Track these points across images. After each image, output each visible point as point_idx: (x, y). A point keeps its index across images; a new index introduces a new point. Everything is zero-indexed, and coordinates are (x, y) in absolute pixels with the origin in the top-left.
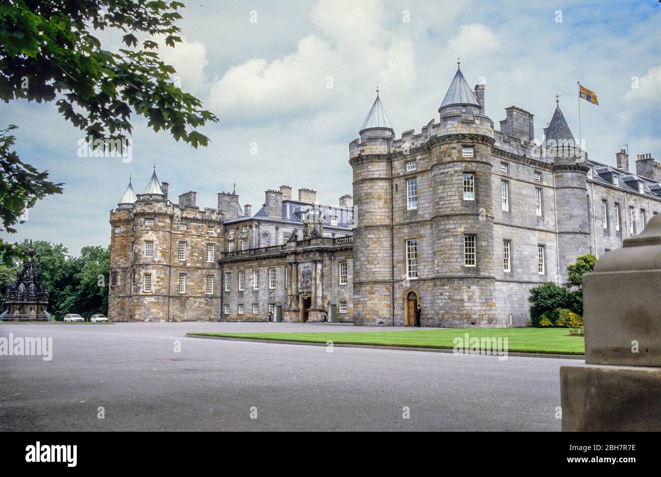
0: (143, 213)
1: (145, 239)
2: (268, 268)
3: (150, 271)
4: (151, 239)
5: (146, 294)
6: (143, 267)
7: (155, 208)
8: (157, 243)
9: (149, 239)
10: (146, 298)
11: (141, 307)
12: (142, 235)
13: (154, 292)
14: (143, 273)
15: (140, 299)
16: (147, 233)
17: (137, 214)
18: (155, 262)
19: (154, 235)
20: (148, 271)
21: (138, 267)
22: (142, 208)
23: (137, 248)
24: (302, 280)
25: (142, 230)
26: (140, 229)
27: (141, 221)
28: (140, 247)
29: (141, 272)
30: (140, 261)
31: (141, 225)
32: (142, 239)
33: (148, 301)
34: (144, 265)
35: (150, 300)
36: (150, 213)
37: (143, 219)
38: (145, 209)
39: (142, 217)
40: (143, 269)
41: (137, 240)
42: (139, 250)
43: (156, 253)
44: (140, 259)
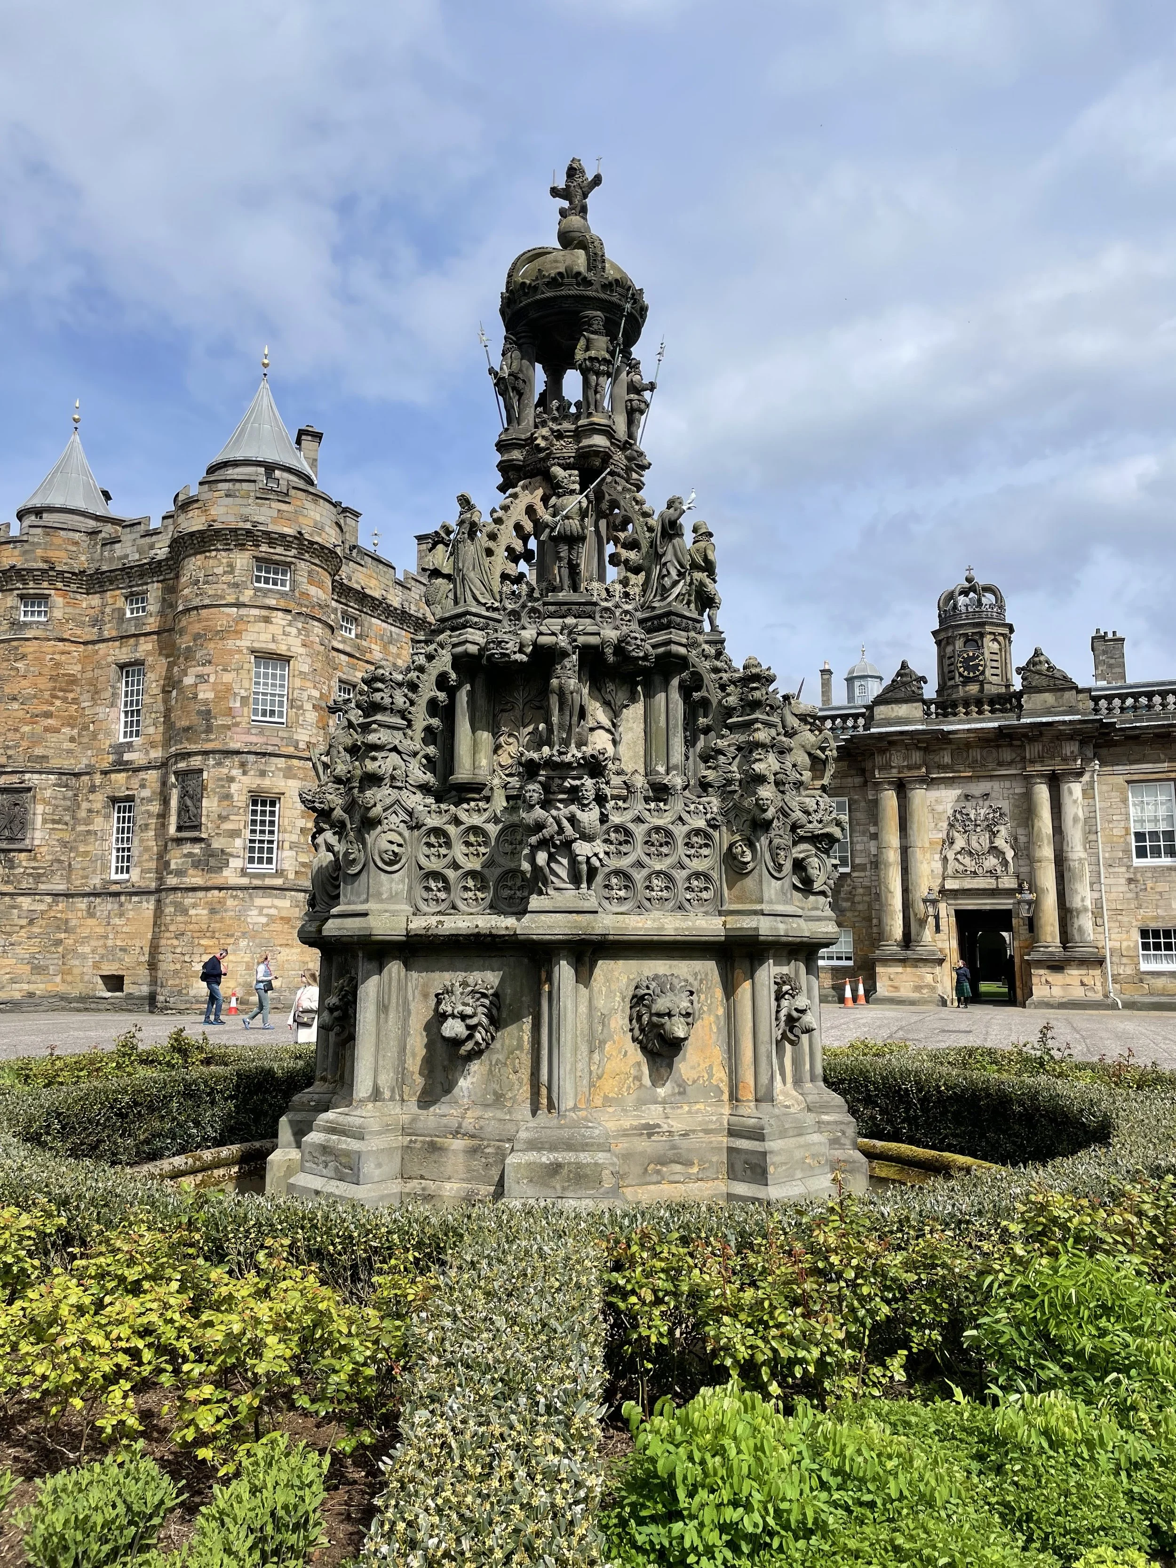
0: (248, 531)
1: (256, 645)
3: (274, 782)
4: (282, 649)
5: (257, 882)
6: (243, 765)
7: (301, 520)
8: (305, 668)
9: (272, 646)
10: (259, 901)
11: (232, 941)
12: (241, 627)
13: (291, 876)
14: (245, 791)
15: (230, 902)
16: (267, 620)
17: (217, 531)
18: (296, 748)
19: (294, 631)
20: (266, 783)
21: (219, 764)
22: (246, 511)
23: (212, 679)
24: (960, 843)
25: (238, 605)
26: (231, 599)
27: (231, 567)
28: (227, 677)
29: (234, 787)
30: (231, 738)
31: (236, 585)
32: (245, 643)
33: (265, 911)
34: (251, 758)
35: (276, 907)
36: (283, 536)
37: (242, 560)
38: (261, 519)
39: (242, 547)
40: (245, 773)
41: (212, 645)
42: (220, 687)
43: (301, 707)
44: (228, 728)
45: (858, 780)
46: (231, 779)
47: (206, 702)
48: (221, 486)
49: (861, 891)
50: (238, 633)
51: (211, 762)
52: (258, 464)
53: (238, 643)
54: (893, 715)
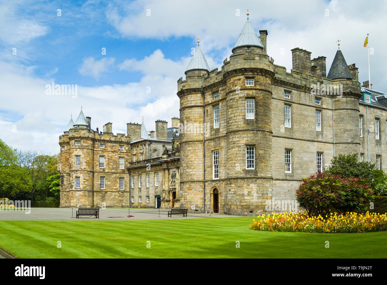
0: (74, 137)
1: (75, 154)
2: (154, 172)
3: (79, 175)
4: (79, 154)
5: (77, 190)
7: (81, 134)
8: (83, 157)
9: (77, 154)
10: (77, 192)
12: (73, 152)
14: (75, 176)
15: (73, 193)
16: (76, 150)
18: (82, 169)
19: (81, 151)
20: (77, 175)
21: (72, 173)
22: (73, 134)
23: (71, 160)
26: (72, 148)
27: (72, 143)
30: (73, 169)
31: (73, 145)
32: (74, 154)
33: (78, 194)
34: (75, 171)
35: (80, 193)
36: (78, 137)
37: (73, 141)
38: (75, 135)
39: (73, 139)
41: (71, 155)
43: (82, 163)
44: (73, 167)
46: (73, 175)
47: (71, 163)
52: (77, 125)
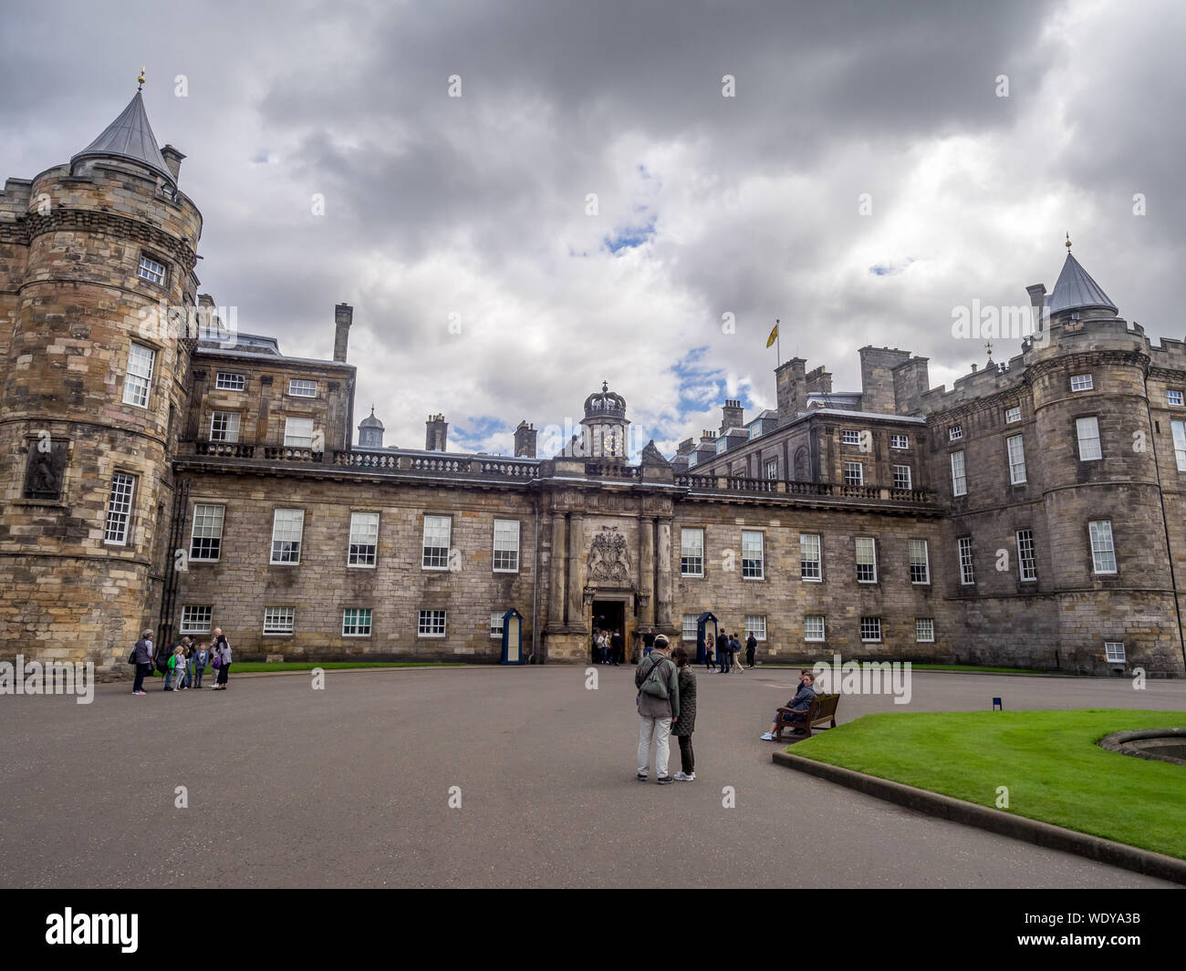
0: (143, 226)
1: (135, 330)
2: (421, 511)
3: (136, 461)
5: (114, 554)
6: (112, 441)
10: (115, 573)
11: (85, 610)
12: (124, 310)
13: (140, 551)
14: (111, 466)
15: (87, 573)
17: (110, 218)
20: (131, 460)
21: (88, 436)
22: (144, 207)
23: (87, 353)
24: (599, 558)
25: (123, 289)
26: (116, 282)
27: (119, 254)
28: (104, 355)
29: (101, 461)
30: (103, 413)
31: (122, 271)
32: (125, 326)
33: (119, 583)
34: (121, 435)
35: (127, 580)
36: (172, 239)
37: (131, 250)
38: (157, 218)
39: (133, 238)
40: (113, 448)
41: (91, 321)
42: (95, 363)
43: (162, 395)
44: (101, 403)
45: (529, 510)
46: (100, 453)
47: (78, 374)
48: (119, 177)
49: (525, 586)
50: (120, 316)
51: (79, 433)
53: (119, 324)
54: (567, 469)
